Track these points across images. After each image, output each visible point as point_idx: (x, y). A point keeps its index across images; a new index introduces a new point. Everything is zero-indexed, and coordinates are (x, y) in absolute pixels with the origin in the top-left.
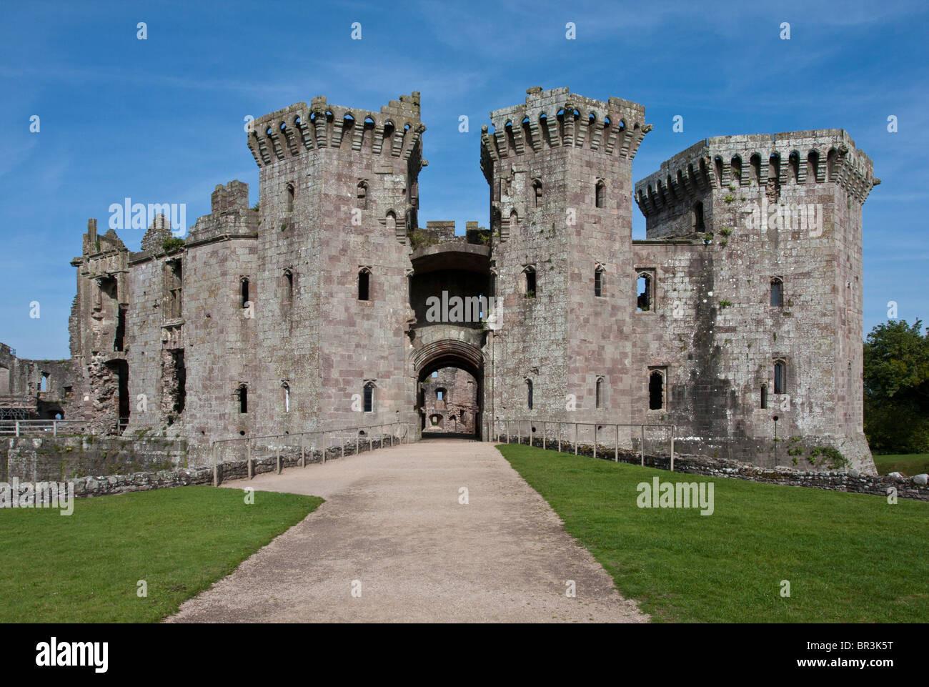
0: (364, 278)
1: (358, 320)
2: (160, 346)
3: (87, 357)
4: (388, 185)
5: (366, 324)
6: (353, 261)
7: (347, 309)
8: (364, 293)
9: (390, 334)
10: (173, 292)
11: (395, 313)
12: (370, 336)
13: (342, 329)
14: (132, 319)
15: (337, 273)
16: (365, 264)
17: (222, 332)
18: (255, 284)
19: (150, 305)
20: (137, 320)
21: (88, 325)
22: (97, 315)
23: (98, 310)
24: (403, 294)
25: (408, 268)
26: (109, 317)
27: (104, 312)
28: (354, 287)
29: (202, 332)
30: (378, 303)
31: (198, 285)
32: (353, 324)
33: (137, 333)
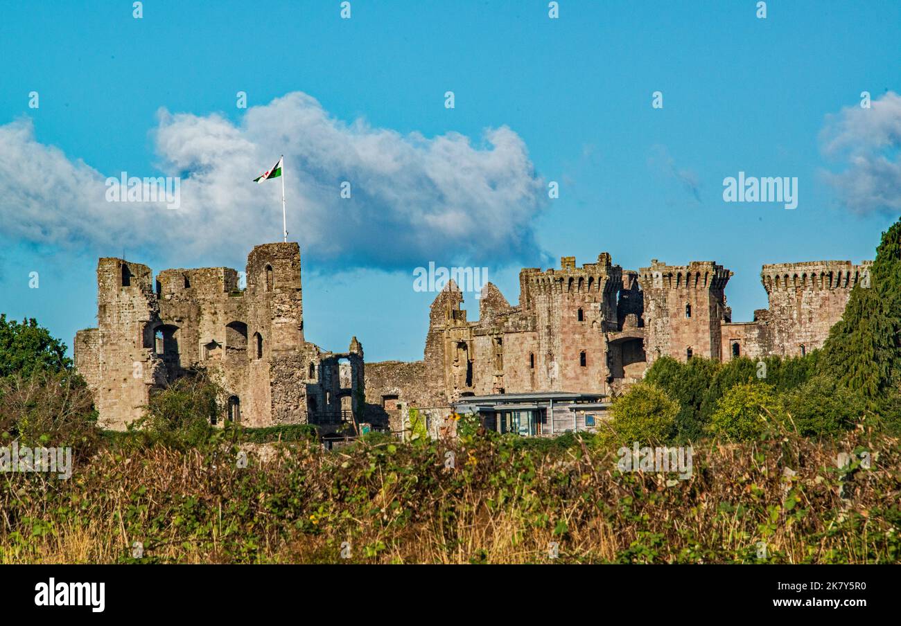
0: (583, 355)
1: (580, 376)
2: (492, 386)
3: (451, 390)
4: (592, 308)
5: (585, 378)
6: (577, 347)
7: (575, 372)
8: (583, 363)
9: (597, 383)
10: (498, 355)
11: (599, 372)
12: (587, 384)
13: (573, 381)
14: (477, 368)
15: (569, 355)
16: (583, 348)
17: (522, 381)
18: (536, 357)
19: (487, 361)
20: (479, 369)
21: (450, 370)
22: (456, 364)
23: (457, 361)
24: (603, 362)
25: (605, 348)
26: (463, 365)
27: (459, 362)
28: (579, 360)
29: (513, 380)
30: (590, 368)
31: (510, 354)
32: (578, 379)
33: (480, 377)
